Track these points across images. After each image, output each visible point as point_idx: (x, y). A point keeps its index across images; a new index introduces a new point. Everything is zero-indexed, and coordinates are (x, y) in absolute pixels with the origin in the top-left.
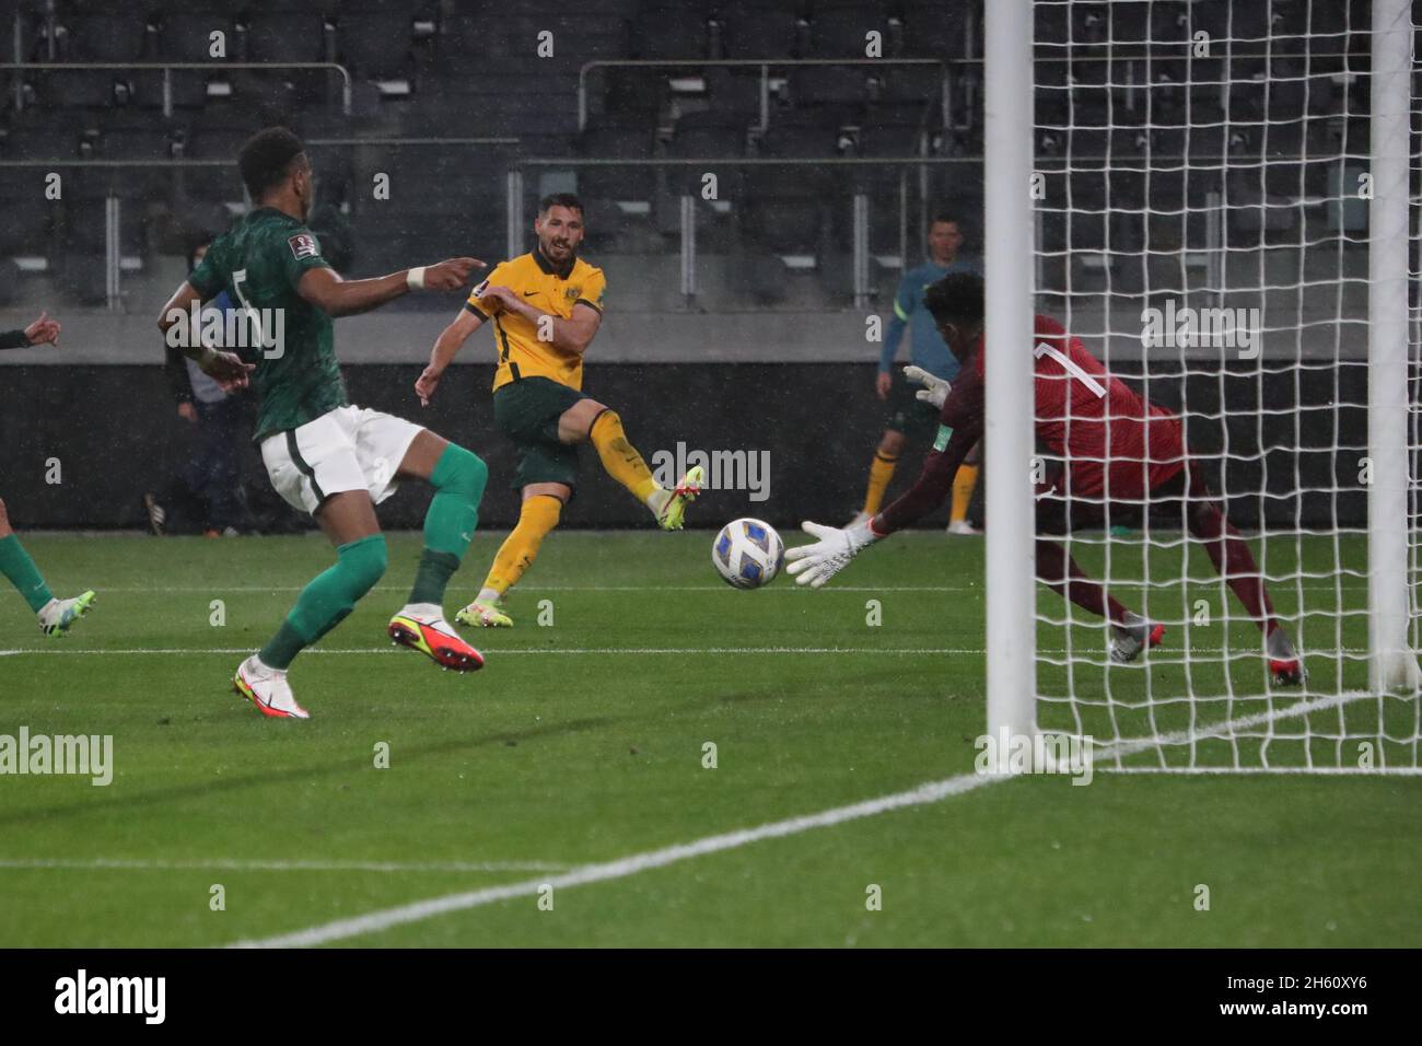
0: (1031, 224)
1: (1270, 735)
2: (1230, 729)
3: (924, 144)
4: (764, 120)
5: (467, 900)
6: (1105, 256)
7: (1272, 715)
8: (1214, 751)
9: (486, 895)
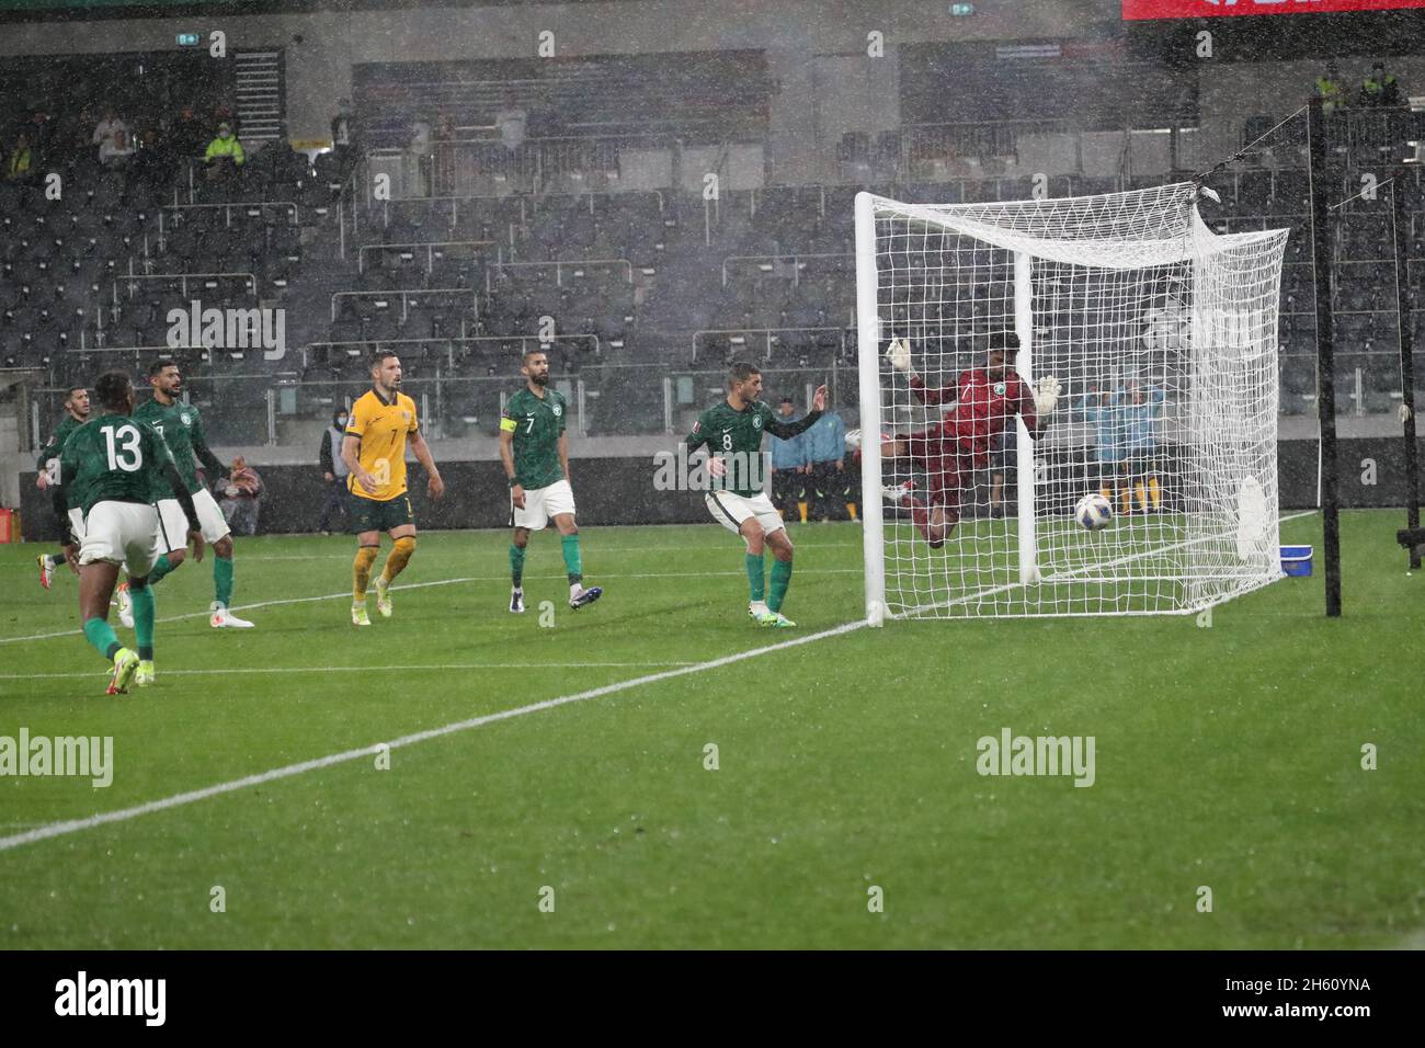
0: (879, 395)
1: (981, 602)
2: (964, 600)
3: (835, 363)
4: (769, 354)
5: (653, 678)
6: (909, 408)
7: (981, 594)
8: (958, 609)
9: (661, 676)
